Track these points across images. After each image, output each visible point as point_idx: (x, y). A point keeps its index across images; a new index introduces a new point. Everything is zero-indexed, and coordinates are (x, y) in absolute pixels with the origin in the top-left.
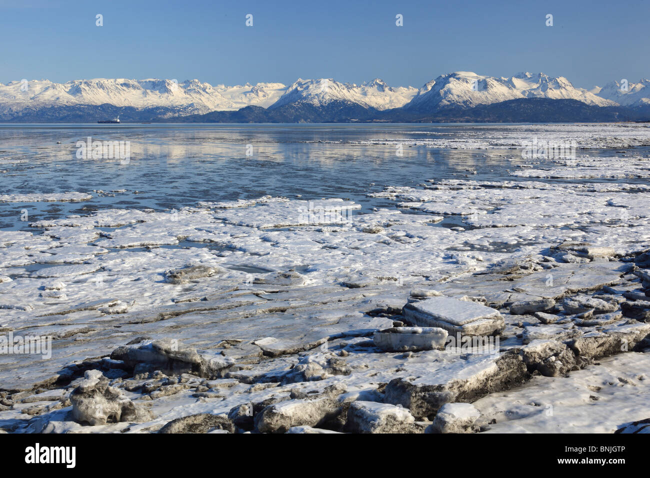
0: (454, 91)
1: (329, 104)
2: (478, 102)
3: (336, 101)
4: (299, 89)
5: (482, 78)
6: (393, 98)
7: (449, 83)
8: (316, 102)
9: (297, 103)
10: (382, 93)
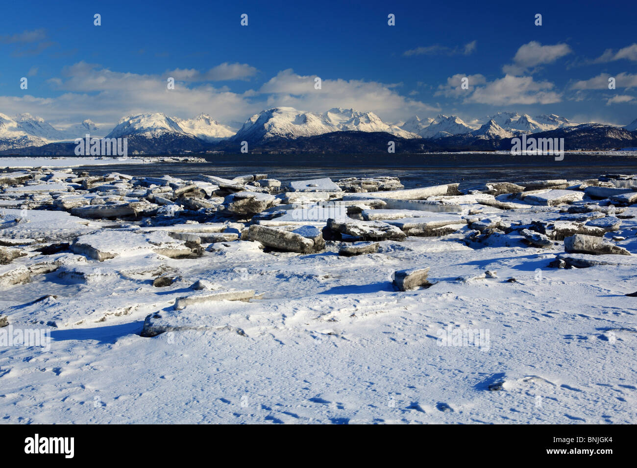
0: (276, 125)
1: (161, 136)
2: (299, 135)
3: (168, 133)
4: (131, 122)
5: (302, 112)
6: (219, 131)
7: (272, 117)
8: (148, 135)
9: (130, 135)
10: (209, 126)
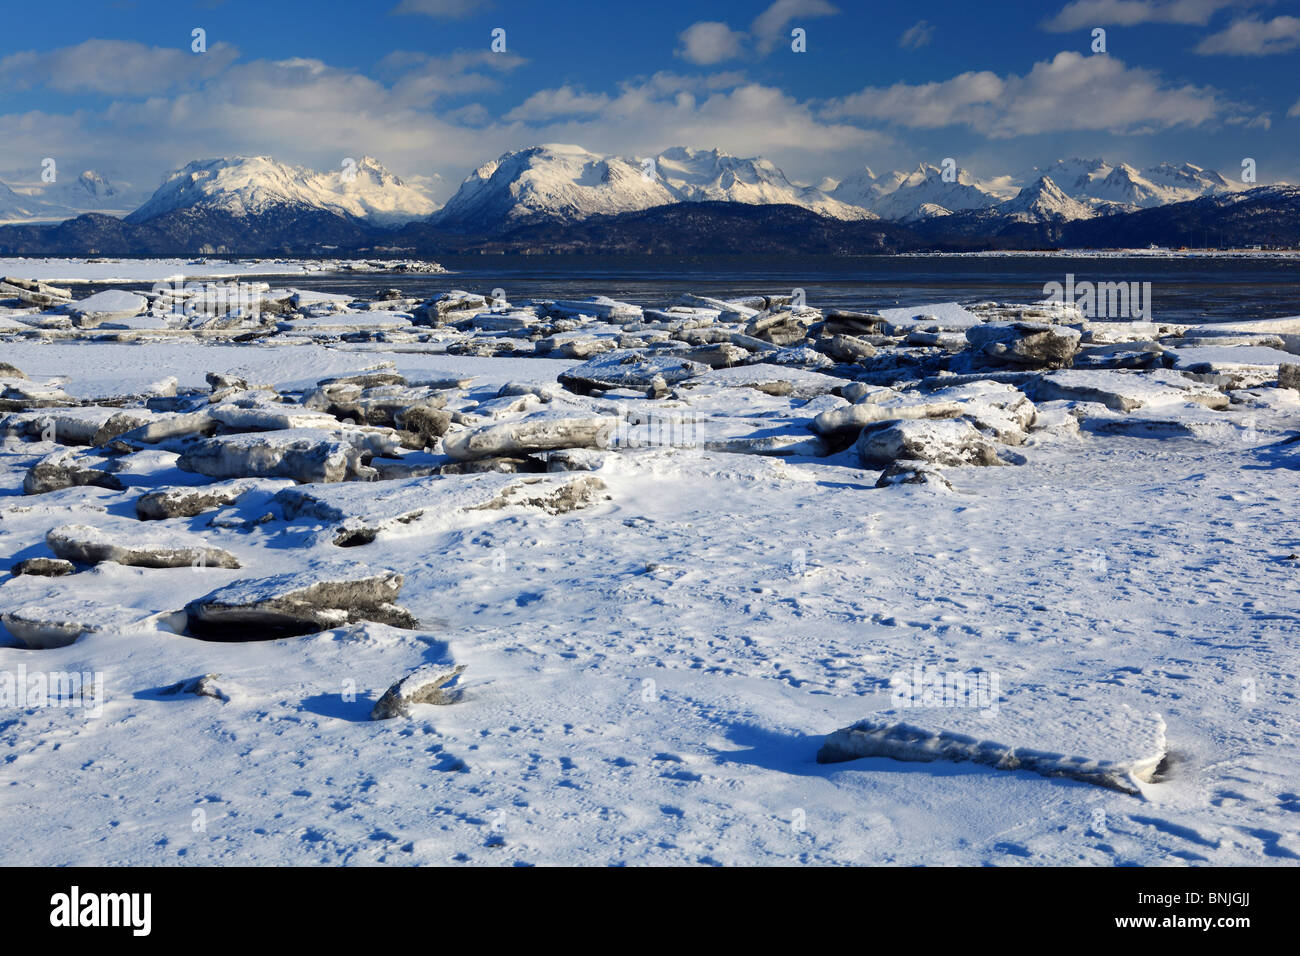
0: (538, 186)
1: (266, 212)
2: (590, 210)
3: (283, 204)
4: (195, 176)
5: (598, 157)
6: (402, 200)
7: (529, 168)
8: (236, 207)
9: (194, 209)
10: (379, 188)
